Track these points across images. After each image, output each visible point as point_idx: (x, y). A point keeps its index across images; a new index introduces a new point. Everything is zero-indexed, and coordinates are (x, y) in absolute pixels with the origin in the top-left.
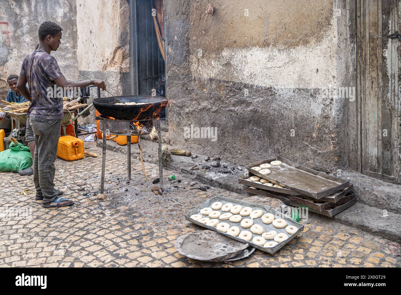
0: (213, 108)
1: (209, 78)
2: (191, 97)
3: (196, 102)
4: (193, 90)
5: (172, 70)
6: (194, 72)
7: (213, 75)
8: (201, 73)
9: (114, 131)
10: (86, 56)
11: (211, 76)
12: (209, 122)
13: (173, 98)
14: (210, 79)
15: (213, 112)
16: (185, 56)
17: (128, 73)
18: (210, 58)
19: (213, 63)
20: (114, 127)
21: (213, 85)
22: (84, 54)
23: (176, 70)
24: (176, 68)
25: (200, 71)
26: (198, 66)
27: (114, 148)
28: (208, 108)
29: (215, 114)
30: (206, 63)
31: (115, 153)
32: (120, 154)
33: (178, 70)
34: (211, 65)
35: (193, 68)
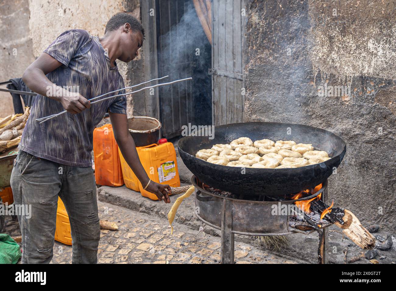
0: (366, 134)
1: (357, 74)
2: (307, 112)
3: (320, 121)
4: (313, 97)
5: (260, 58)
6: (318, 62)
7: (368, 70)
8: (338, 65)
9: (253, 228)
10: (51, 30)
11: (365, 72)
12: (354, 160)
13: (262, 113)
14: (361, 77)
15: (368, 142)
16: (296, 30)
17: (139, 60)
18: (363, 35)
19: (370, 45)
20: (252, 218)
21: (369, 89)
22: (45, 28)
23: (271, 58)
24: (271, 55)
25: (333, 61)
26: (330, 51)
27: (141, 206)
28: (353, 134)
29: (371, 145)
30: (352, 44)
31: (146, 217)
32: (157, 218)
33: (275, 58)
34: (367, 50)
35: (316, 55)
